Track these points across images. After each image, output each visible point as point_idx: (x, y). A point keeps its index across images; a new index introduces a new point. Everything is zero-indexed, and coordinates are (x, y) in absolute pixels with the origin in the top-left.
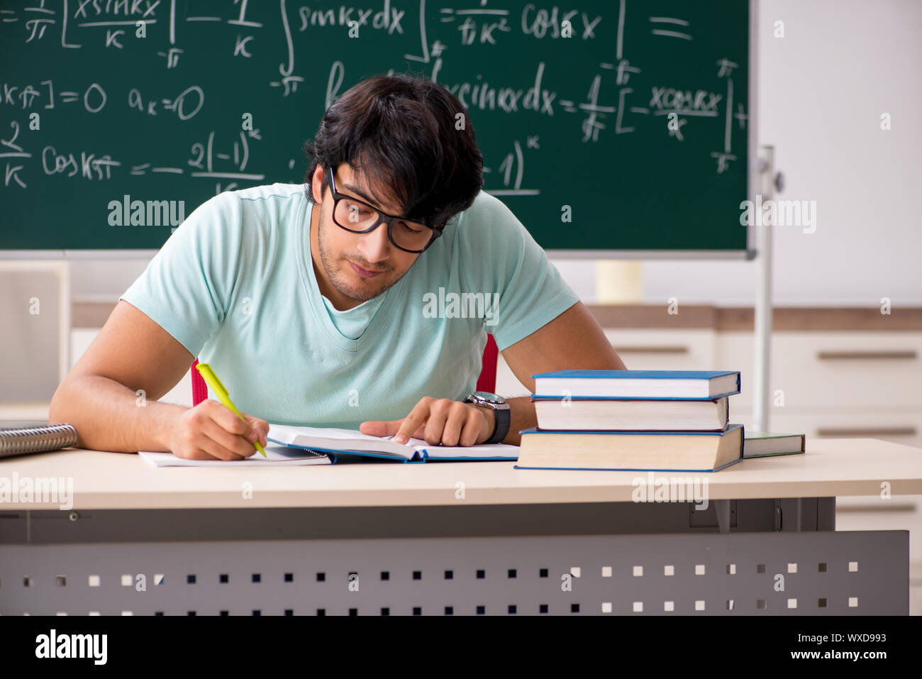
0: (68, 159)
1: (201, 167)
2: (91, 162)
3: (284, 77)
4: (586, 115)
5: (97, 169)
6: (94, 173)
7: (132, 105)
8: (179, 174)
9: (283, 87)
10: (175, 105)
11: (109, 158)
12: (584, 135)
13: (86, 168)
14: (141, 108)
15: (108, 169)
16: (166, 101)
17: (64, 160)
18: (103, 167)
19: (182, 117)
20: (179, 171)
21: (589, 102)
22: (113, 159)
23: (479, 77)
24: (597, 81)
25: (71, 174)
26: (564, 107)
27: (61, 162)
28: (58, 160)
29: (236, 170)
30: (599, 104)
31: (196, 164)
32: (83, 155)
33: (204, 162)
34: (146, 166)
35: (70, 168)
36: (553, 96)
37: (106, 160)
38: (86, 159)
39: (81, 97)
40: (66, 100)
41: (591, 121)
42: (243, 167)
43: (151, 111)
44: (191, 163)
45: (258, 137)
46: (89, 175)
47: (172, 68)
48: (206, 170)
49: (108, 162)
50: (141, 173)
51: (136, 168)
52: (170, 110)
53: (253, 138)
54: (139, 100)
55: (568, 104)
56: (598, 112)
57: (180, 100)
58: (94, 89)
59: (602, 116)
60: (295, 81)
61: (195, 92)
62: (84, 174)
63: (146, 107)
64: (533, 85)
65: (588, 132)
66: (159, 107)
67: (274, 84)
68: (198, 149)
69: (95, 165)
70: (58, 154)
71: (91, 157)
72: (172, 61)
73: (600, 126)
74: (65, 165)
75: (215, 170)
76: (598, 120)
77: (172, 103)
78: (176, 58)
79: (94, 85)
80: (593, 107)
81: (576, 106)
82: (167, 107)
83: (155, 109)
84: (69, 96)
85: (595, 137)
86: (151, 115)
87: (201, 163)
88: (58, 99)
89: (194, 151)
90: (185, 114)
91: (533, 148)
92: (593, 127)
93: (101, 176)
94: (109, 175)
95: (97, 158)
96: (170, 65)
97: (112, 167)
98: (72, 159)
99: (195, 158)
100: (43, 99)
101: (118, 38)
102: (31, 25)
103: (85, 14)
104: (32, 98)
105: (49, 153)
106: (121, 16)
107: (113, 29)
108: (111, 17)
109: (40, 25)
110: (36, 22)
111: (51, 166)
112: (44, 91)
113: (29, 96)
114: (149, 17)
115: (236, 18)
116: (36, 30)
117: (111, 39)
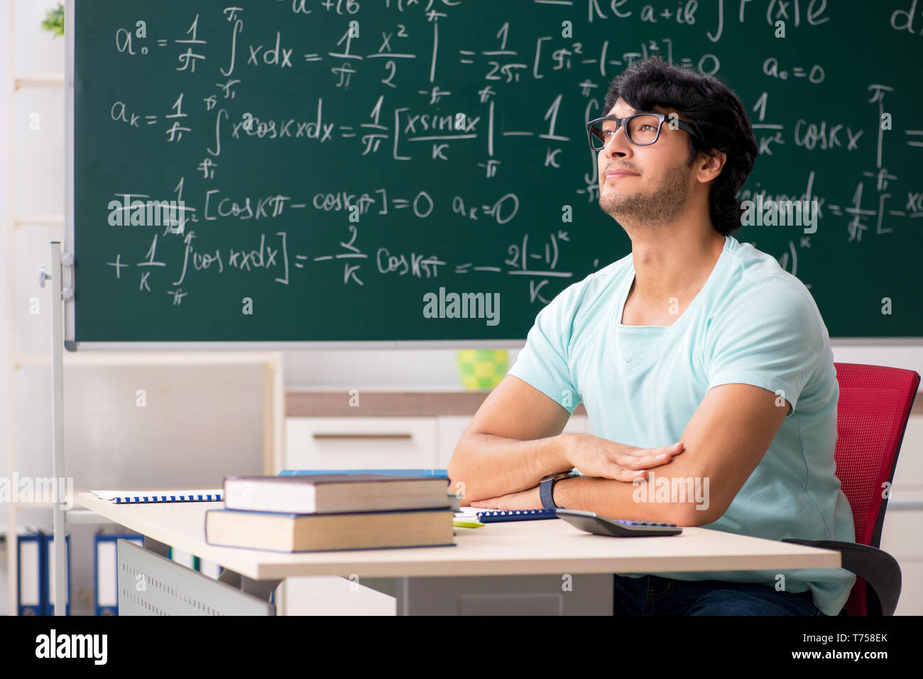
0: (399, 259)
1: (516, 266)
2: (419, 263)
3: (588, 185)
4: (851, 218)
5: (426, 268)
6: (422, 271)
7: (455, 210)
8: (497, 272)
9: (588, 194)
10: (494, 211)
11: (435, 258)
12: (850, 235)
13: (415, 267)
14: (464, 213)
15: (435, 268)
16: (486, 207)
17: (396, 259)
18: (430, 266)
19: (500, 221)
20: (498, 270)
21: (854, 206)
22: (439, 259)
23: (758, 185)
24: (861, 187)
25: (402, 273)
26: (832, 210)
27: (394, 262)
28: (390, 260)
29: (548, 268)
30: (862, 207)
31: (512, 263)
32: (413, 256)
33: (520, 261)
34: (468, 265)
35: (402, 267)
36: (823, 201)
37: (433, 260)
38: (416, 257)
39: (411, 204)
40: (398, 207)
41: (856, 223)
42: (553, 265)
43: (473, 216)
44: (508, 262)
45: (567, 239)
46: (419, 274)
47: (491, 178)
48: (521, 269)
49: (435, 261)
50: (464, 271)
51: (459, 267)
52: (490, 215)
53: (562, 240)
54: (462, 206)
55: (835, 208)
56: (861, 215)
57: (498, 206)
58: (423, 197)
59: (865, 219)
61: (511, 199)
62: (414, 273)
63: (468, 211)
64: (805, 192)
65: (853, 233)
66: (480, 213)
67: (580, 192)
68: (514, 250)
69: (424, 264)
70: (391, 255)
71: (420, 257)
72: (491, 172)
73: (863, 227)
74: (397, 264)
75: (529, 268)
76: (861, 222)
77: (491, 209)
78: (494, 169)
79: (423, 193)
80: (857, 210)
81: (842, 209)
82: (486, 213)
83: (476, 214)
84: (401, 203)
85: (859, 237)
86: (473, 220)
87: (517, 262)
88: (391, 205)
89: (510, 252)
90: (502, 218)
91: (805, 247)
92: (857, 229)
93: (429, 275)
94: (436, 274)
95: (425, 258)
96: (489, 175)
97: (438, 266)
98: (403, 260)
99: (511, 258)
100: (378, 205)
101: (443, 151)
102: (367, 140)
103: (414, 130)
104: (368, 205)
105: (383, 254)
106: (446, 131)
107: (439, 143)
108: (437, 132)
109: (375, 140)
110: (372, 137)
111: (385, 265)
112: (378, 198)
113: (365, 203)
114: (470, 132)
115: (547, 132)
116: (372, 144)
117: (436, 152)
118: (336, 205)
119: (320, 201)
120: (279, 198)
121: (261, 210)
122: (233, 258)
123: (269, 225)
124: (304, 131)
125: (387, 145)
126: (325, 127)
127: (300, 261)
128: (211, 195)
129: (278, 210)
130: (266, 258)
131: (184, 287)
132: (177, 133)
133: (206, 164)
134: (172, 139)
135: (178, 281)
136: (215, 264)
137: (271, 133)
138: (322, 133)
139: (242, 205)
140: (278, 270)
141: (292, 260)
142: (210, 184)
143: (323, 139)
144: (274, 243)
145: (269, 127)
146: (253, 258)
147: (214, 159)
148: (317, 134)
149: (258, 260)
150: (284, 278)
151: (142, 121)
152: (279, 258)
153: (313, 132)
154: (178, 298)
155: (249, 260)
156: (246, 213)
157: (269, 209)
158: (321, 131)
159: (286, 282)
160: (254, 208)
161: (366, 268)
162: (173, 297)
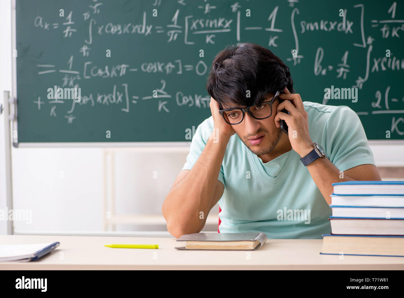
0: (189, 98)
2: (200, 99)
5: (203, 103)
6: (202, 105)
9: (293, 61)
11: (208, 97)
13: (198, 102)
17: (187, 98)
18: (206, 101)
25: (190, 105)
27: (185, 100)
28: (184, 98)
32: (196, 96)
35: (190, 102)
38: (198, 97)
39: (195, 68)
40: (188, 69)
46: (199, 106)
49: (208, 99)
58: (201, 64)
60: (299, 58)
62: (197, 105)
67: (289, 60)
69: (202, 100)
70: (184, 95)
71: (200, 97)
74: (188, 101)
79: (201, 62)
84: (189, 67)
88: (184, 69)
93: (205, 106)
95: (203, 97)
98: (191, 98)
100: (177, 69)
101: (212, 39)
102: (170, 34)
103: (196, 28)
104: (171, 69)
105: (180, 95)
106: (213, 28)
107: (209, 34)
108: (208, 28)
109: (175, 34)
110: (173, 32)
111: (181, 101)
112: (177, 65)
113: (170, 68)
114: (227, 28)
115: (270, 27)
116: (173, 36)
117: (208, 39)
118: (154, 69)
119: (145, 67)
120: (123, 66)
121: (114, 73)
122: (99, 98)
123: (118, 80)
124: (136, 30)
125: (181, 36)
126: (147, 27)
127: (135, 100)
128: (88, 65)
129: (123, 72)
130: (117, 98)
131: (73, 114)
132: (69, 32)
133: (84, 49)
134: (66, 35)
135: (70, 110)
136: (90, 102)
137: (119, 31)
138: (146, 30)
139: (104, 70)
140: (123, 104)
141: (131, 99)
142: (86, 59)
143: (147, 34)
144: (121, 90)
145: (117, 28)
146: (110, 98)
147: (89, 46)
148: (143, 31)
149: (112, 99)
150: (126, 108)
151: (51, 27)
152: (124, 98)
153: (141, 30)
154: (71, 119)
155: (108, 99)
156: (106, 74)
157: (118, 72)
158: (145, 29)
159: (127, 110)
160: (110, 71)
161: (171, 103)
162: (67, 119)
